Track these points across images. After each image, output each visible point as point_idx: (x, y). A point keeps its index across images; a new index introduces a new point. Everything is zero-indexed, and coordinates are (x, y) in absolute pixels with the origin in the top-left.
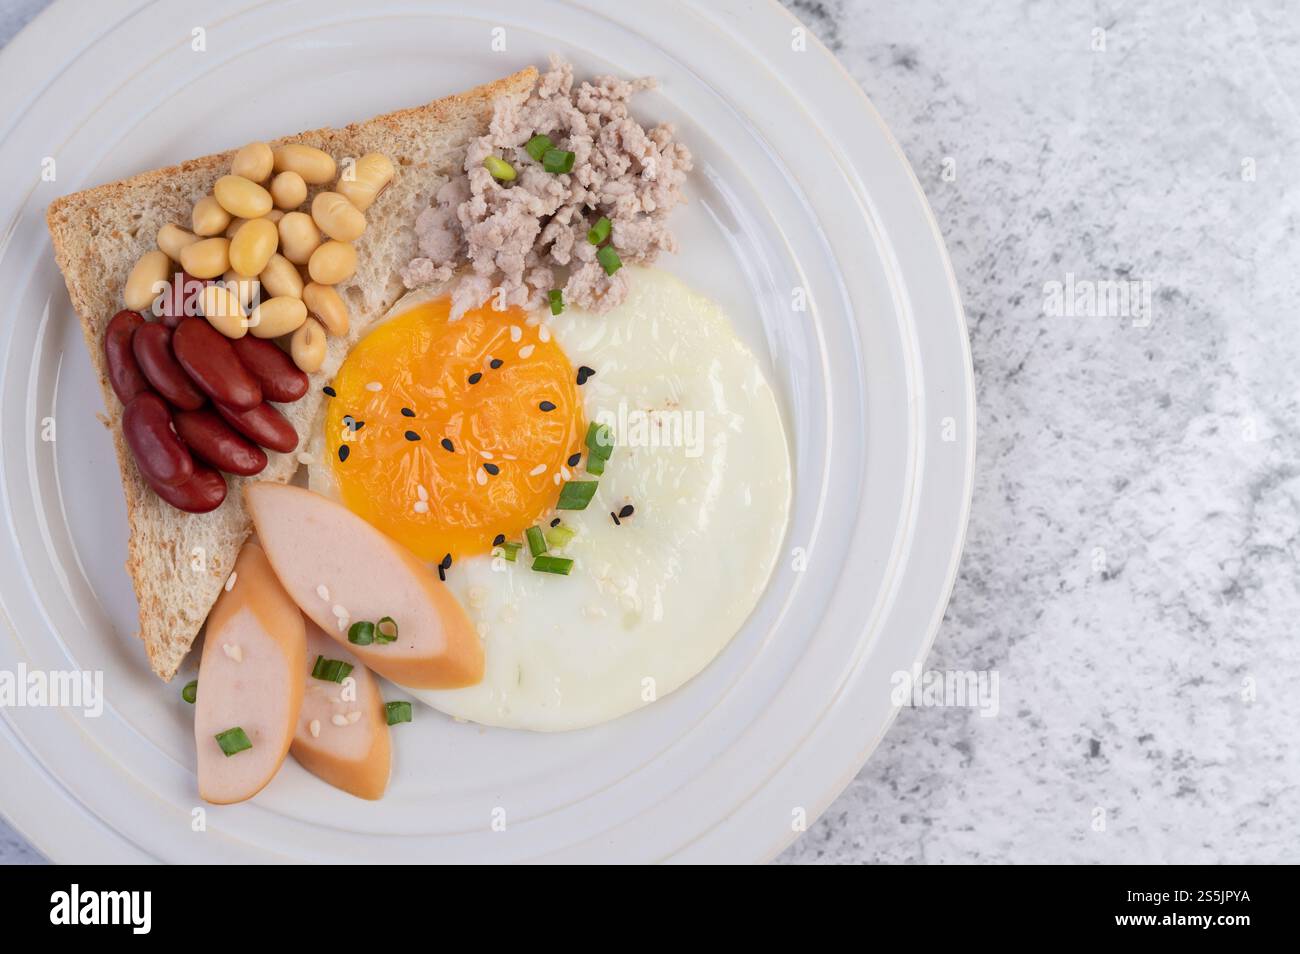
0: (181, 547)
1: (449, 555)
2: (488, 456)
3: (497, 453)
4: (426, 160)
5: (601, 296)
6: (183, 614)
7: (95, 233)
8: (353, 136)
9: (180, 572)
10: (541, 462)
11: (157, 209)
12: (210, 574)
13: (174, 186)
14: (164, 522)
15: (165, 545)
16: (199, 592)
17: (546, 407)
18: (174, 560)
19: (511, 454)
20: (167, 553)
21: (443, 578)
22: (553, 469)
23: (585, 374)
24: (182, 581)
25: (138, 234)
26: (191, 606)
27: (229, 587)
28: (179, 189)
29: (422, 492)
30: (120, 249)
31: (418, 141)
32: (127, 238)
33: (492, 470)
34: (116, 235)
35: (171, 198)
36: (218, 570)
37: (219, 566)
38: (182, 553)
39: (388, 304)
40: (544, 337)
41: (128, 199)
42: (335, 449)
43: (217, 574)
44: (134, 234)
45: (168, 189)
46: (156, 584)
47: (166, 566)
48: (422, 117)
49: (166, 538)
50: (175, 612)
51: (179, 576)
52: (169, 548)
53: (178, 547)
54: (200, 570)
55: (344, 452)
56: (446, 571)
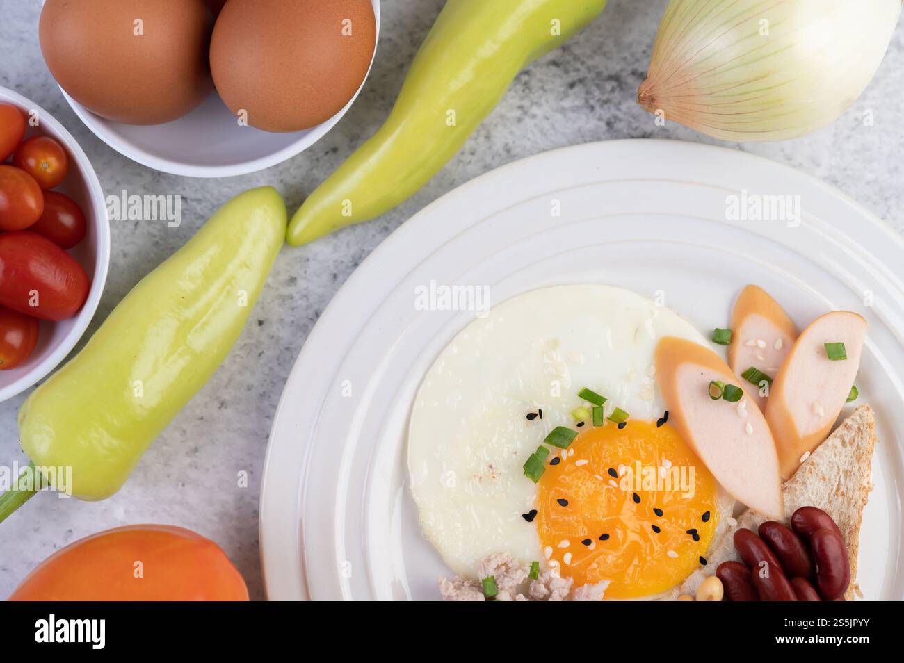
0: (832, 490)
1: (658, 426)
3: (606, 482)
5: (502, 565)
6: (844, 444)
9: (838, 473)
10: (578, 468)
12: (818, 465)
14: (839, 510)
15: (843, 494)
16: (829, 456)
17: (563, 502)
18: (839, 482)
19: (596, 479)
20: (843, 489)
21: (667, 413)
22: (572, 460)
23: (529, 517)
24: (838, 467)
26: (836, 447)
27: (808, 454)
33: (613, 473)
36: (811, 467)
37: (810, 469)
38: (832, 485)
40: (549, 551)
42: (711, 521)
43: (813, 464)
46: (856, 470)
47: (846, 480)
49: (840, 498)
50: (849, 447)
51: (839, 470)
52: (841, 490)
53: (834, 490)
54: (823, 469)
55: (706, 517)
56: (662, 416)
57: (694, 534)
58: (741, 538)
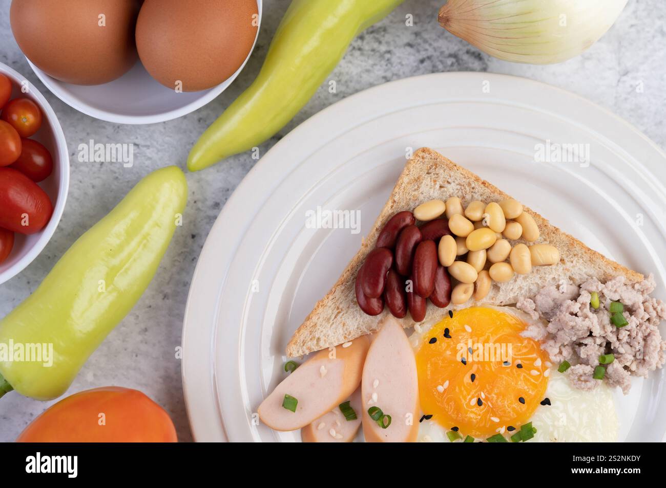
0: (343, 315)
1: (432, 416)
2: (483, 396)
3: (487, 399)
4: (571, 269)
5: (582, 381)
6: (319, 339)
7: (428, 173)
8: (554, 233)
9: (333, 323)
10: (500, 417)
11: (459, 187)
12: (342, 335)
13: (473, 185)
14: (346, 300)
15: (338, 308)
16: (333, 338)
17: (522, 400)
18: (335, 317)
19: (492, 403)
20: (336, 312)
21: (421, 421)
22: (500, 425)
23: (546, 402)
24: (331, 327)
25: (442, 189)
26: (325, 340)
27: (344, 346)
28: (473, 188)
29: (447, 384)
30: (431, 188)
31: (576, 259)
32: (437, 186)
33: (480, 403)
34: (435, 181)
35: (468, 189)
36: (347, 336)
37: (348, 335)
38: (341, 318)
39: (503, 304)
40: (547, 373)
41: (452, 174)
43: (345, 337)
44: (441, 187)
45: (469, 184)
46: (321, 319)
47: (330, 316)
48: (586, 252)
49: (341, 306)
50: (317, 336)
51: (332, 325)
52: (338, 311)
53: (342, 314)
54: (341, 330)
55: (433, 341)
56: (425, 420)
57: (447, 333)
58: (418, 317)
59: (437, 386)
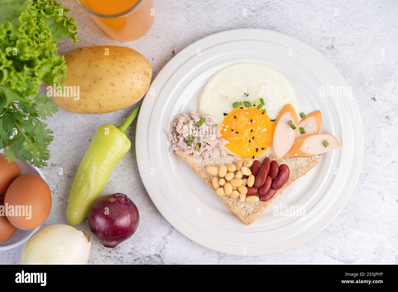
1: (271, 121)
2: (250, 123)
3: (248, 121)
4: (203, 163)
5: (210, 119)
6: (307, 161)
7: (249, 214)
8: (206, 178)
9: (300, 166)
10: (245, 113)
11: (238, 206)
12: (298, 160)
13: (233, 205)
16: (302, 161)
17: (235, 117)
19: (247, 119)
20: (298, 170)
21: (275, 120)
22: (245, 111)
23: (225, 114)
24: (301, 164)
25: (245, 207)
26: (305, 161)
28: (232, 204)
29: (262, 131)
30: (249, 208)
31: (200, 166)
32: (246, 208)
33: (251, 121)
34: (247, 210)
35: (235, 204)
37: (295, 159)
39: (232, 156)
40: (223, 125)
41: (240, 212)
42: (263, 151)
44: (245, 208)
45: (234, 206)
46: (304, 169)
47: (300, 169)
48: (196, 167)
49: (296, 171)
50: (308, 163)
53: (296, 168)
54: (298, 162)
55: (263, 149)
56: (274, 120)
57: (257, 150)
58: (266, 159)
59: (266, 131)
